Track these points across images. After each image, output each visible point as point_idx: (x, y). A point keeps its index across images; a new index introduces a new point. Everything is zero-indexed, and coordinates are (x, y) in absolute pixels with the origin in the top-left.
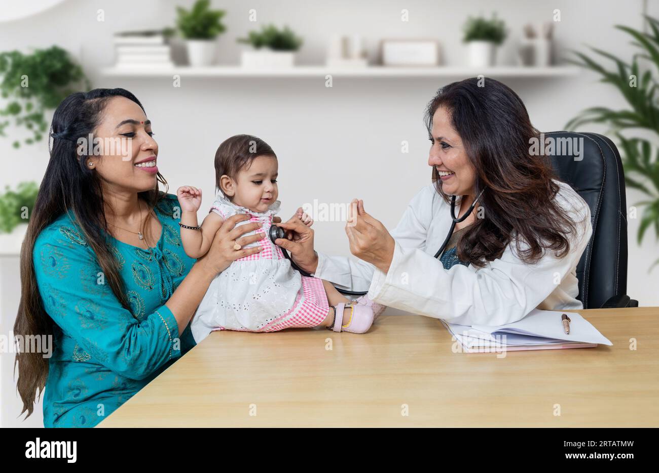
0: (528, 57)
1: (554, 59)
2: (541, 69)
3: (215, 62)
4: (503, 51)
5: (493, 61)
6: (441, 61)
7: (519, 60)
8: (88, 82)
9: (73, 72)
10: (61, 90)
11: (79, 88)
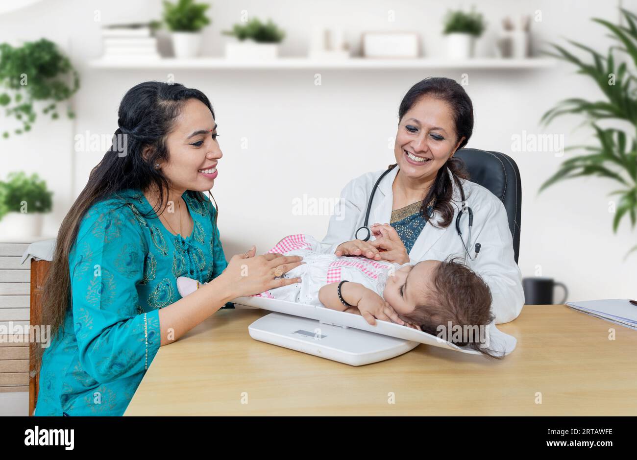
0: (506, 49)
1: (532, 51)
2: (519, 60)
3: (200, 54)
4: (482, 42)
5: (472, 53)
6: (421, 53)
7: (498, 52)
8: (75, 74)
9: (61, 64)
10: (49, 81)
11: (67, 80)
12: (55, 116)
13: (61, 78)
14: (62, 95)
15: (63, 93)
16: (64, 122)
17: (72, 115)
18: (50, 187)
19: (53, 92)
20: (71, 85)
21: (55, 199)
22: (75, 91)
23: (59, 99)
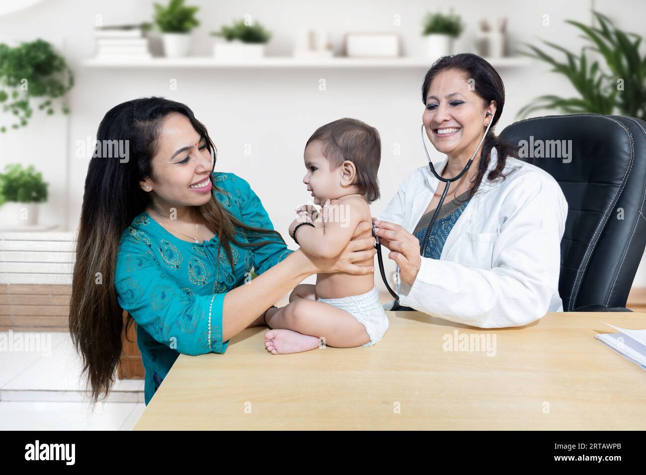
1: (508, 51)
2: (495, 59)
6: (402, 52)
8: (70, 72)
9: (56, 63)
10: (45, 79)
11: (62, 78)
12: (50, 112)
13: (56, 76)
14: (57, 92)
15: (58, 90)
16: (59, 117)
17: (66, 111)
18: (46, 178)
19: (48, 89)
20: (66, 83)
21: (50, 190)
22: (69, 88)
23: (54, 95)
